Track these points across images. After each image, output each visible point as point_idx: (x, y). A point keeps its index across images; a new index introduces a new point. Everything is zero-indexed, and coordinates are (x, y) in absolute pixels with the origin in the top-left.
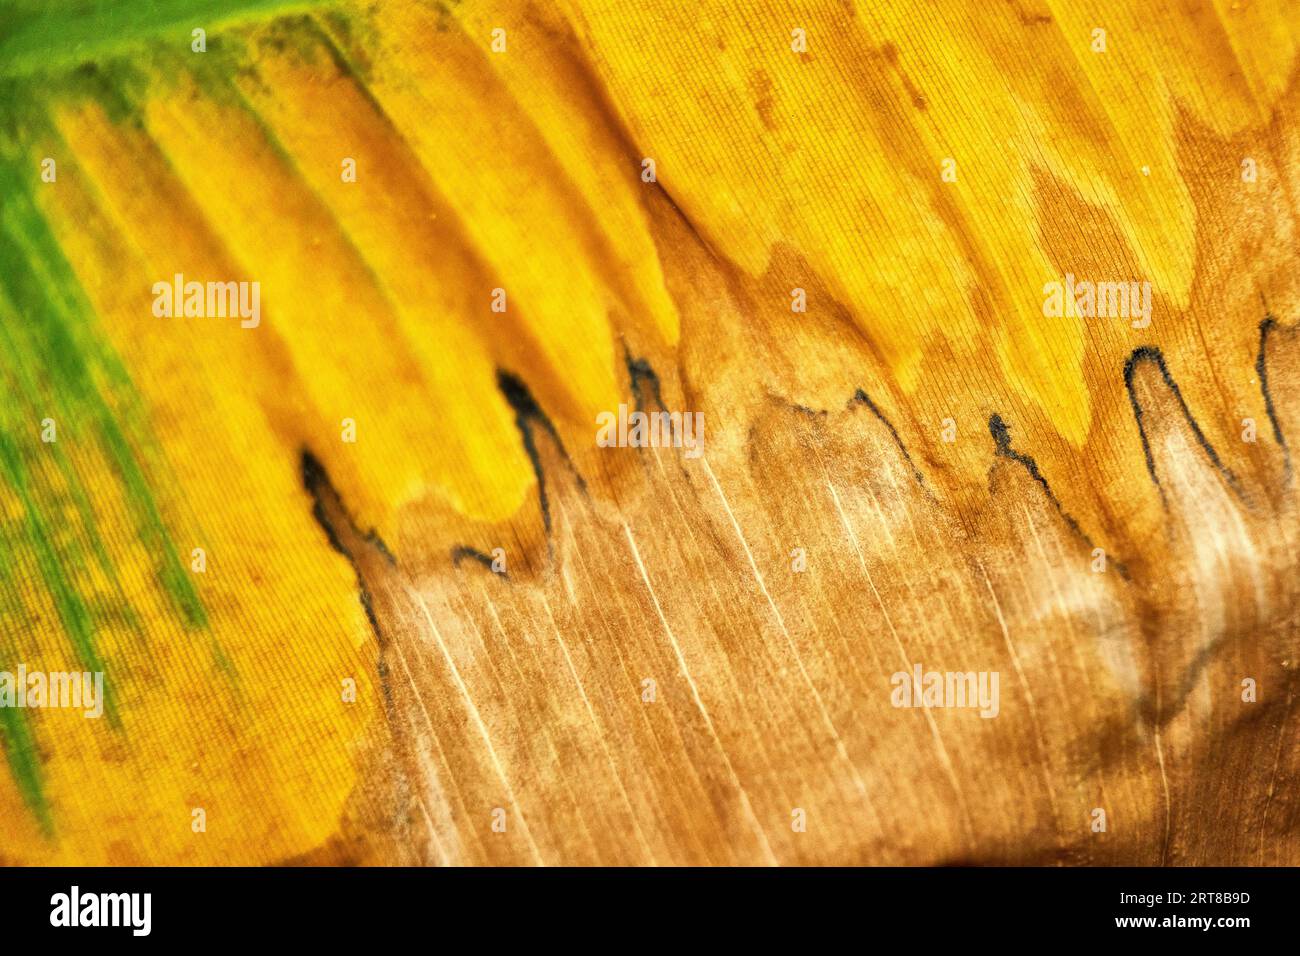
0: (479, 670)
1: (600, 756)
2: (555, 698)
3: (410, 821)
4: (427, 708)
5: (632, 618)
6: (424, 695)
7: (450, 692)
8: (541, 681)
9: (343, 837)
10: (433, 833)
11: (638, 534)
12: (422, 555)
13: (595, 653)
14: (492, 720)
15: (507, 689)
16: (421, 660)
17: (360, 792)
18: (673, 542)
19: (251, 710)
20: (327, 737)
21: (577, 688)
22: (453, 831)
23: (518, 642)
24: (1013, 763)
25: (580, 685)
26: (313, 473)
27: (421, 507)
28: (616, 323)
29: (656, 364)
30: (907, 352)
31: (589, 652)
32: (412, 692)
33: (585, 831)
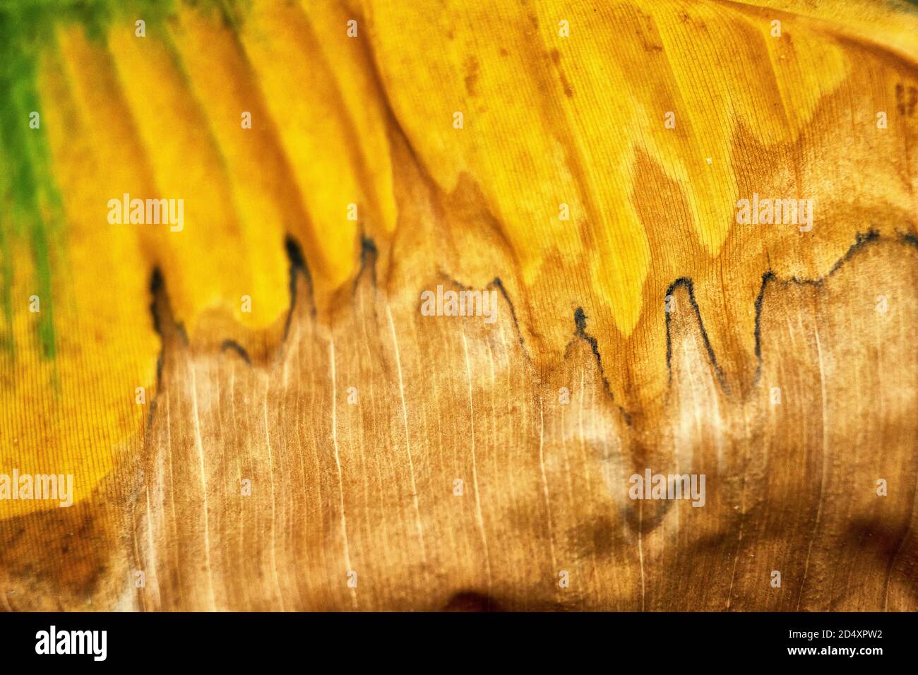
0: (211, 415)
1: (267, 481)
2: (250, 440)
3: (137, 500)
4: (171, 433)
5: (315, 399)
6: (172, 425)
7: (189, 426)
8: (245, 428)
9: (90, 502)
10: (149, 510)
11: (337, 349)
13: (283, 415)
14: (208, 448)
15: (223, 430)
16: (179, 404)
17: (112, 476)
18: (357, 356)
19: (60, 413)
20: (102, 438)
21: (265, 436)
22: (161, 511)
23: (239, 401)
24: (529, 535)
25: (267, 434)
26: (157, 283)
27: (215, 314)
28: (361, 213)
29: (380, 243)
30: (533, 257)
31: (280, 415)
32: (166, 422)
33: (241, 525)
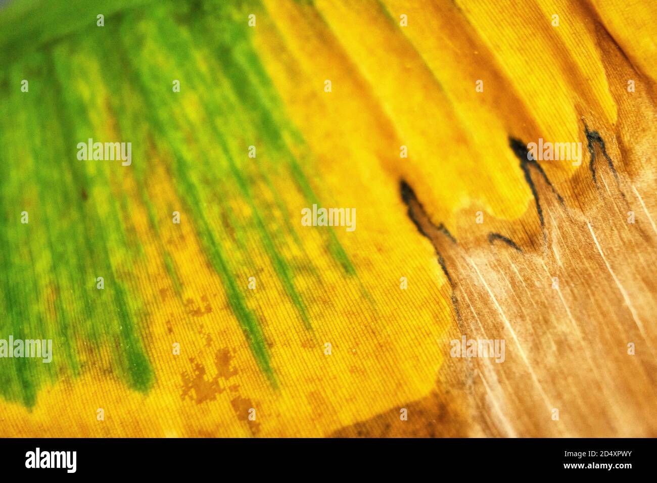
0: (509, 300)
1: (581, 348)
2: (553, 317)
3: (474, 383)
4: (481, 321)
5: (595, 273)
6: (478, 314)
7: (493, 312)
8: (545, 307)
9: (438, 391)
10: (488, 390)
11: (594, 227)
12: (471, 238)
13: (576, 291)
14: (518, 328)
15: (526, 311)
16: (476, 295)
17: (446, 367)
18: (616, 232)
19: (383, 321)
20: (426, 336)
21: (566, 311)
22: (499, 388)
23: (531, 286)
25: (568, 310)
26: (407, 192)
27: (470, 212)
28: (579, 111)
29: (602, 134)
31: (572, 291)
32: (472, 313)
33: (574, 389)
